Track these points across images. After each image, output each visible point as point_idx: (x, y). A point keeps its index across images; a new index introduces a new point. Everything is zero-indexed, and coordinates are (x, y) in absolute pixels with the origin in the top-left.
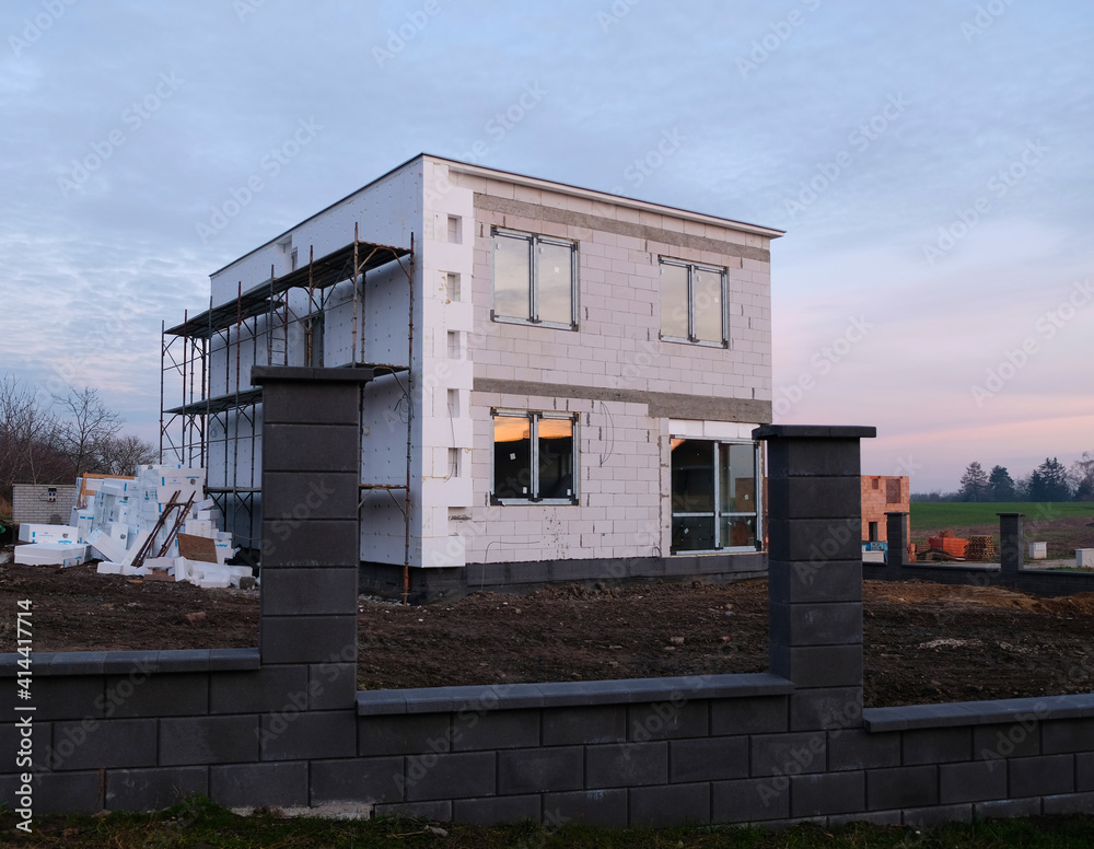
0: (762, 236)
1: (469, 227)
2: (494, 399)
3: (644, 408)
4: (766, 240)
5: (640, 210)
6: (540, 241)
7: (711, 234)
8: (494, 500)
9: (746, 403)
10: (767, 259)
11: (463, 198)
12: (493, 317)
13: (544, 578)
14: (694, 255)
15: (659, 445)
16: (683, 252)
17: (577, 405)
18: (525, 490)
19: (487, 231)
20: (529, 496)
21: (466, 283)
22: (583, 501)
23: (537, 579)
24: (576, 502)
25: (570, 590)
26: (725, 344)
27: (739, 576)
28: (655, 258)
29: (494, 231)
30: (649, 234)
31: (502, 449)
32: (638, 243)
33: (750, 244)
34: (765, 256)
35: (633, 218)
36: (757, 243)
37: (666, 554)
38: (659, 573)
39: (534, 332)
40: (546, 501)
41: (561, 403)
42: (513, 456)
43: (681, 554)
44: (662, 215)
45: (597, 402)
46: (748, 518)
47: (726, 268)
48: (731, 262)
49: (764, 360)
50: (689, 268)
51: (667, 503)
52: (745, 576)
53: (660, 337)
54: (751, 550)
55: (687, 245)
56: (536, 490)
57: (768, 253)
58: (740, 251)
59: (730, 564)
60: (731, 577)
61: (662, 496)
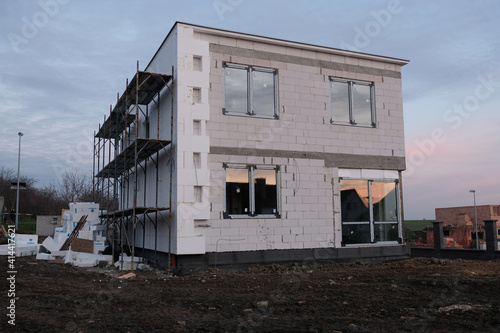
0: (395, 64)
1: (206, 62)
2: (225, 158)
3: (322, 162)
4: (398, 67)
5: (317, 51)
6: (254, 70)
7: (362, 63)
8: (226, 216)
9: (388, 158)
10: (400, 77)
11: (202, 46)
12: (224, 111)
13: (259, 260)
14: (352, 75)
15: (332, 183)
16: (345, 74)
17: (277, 161)
18: (246, 210)
19: (220, 64)
20: (249, 213)
21: (205, 93)
22: (283, 215)
23: (254, 261)
24: (279, 217)
25: (271, 268)
26: (374, 125)
27: (387, 259)
28: (327, 78)
29: (225, 64)
30: (322, 64)
31: (231, 187)
32: (316, 70)
33: (387, 68)
34: (398, 75)
35: (313, 56)
36: (393, 68)
37: (338, 245)
38: (334, 257)
39: (250, 120)
40: (259, 216)
41: (268, 160)
42: (238, 191)
43: (348, 246)
44: (331, 54)
45: (291, 160)
46: (393, 224)
47: (373, 83)
48: (376, 79)
49: (400, 134)
50: (349, 83)
51: (338, 217)
52: (392, 258)
53: (331, 122)
54: (395, 243)
55: (347, 70)
56: (253, 209)
57: (400, 73)
58: (381, 72)
59: (381, 252)
60: (382, 259)
61: (334, 212)
